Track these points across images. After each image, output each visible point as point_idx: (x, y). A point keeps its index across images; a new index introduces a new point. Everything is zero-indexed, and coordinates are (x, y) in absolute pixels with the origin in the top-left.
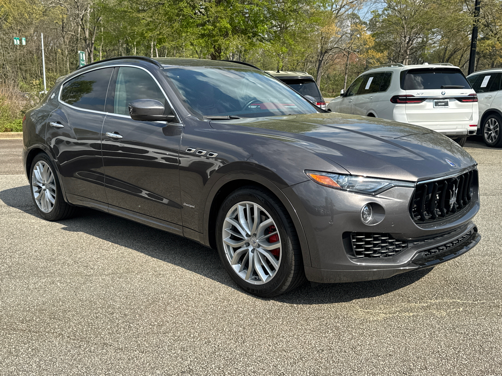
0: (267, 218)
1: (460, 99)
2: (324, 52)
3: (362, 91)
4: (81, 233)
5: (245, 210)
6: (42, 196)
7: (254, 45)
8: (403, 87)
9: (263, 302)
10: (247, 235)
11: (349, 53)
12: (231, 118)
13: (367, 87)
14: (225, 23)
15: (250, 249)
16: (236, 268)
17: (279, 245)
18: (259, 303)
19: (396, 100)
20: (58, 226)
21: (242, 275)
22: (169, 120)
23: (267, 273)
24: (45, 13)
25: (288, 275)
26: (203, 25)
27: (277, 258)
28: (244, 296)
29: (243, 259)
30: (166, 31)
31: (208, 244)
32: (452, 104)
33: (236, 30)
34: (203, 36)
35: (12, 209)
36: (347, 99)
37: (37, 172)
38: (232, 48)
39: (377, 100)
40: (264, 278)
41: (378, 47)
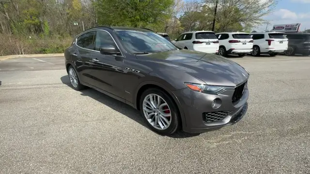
0: (164, 102)
1: (214, 42)
2: (167, 27)
3: (182, 39)
4: (87, 97)
5: (153, 97)
6: (73, 81)
7: (147, 24)
8: (196, 38)
9: (162, 137)
10: (154, 108)
11: (173, 28)
12: (145, 53)
13: (184, 38)
14: (138, 17)
15: (156, 114)
16: (149, 120)
17: (170, 115)
18: (161, 137)
19: (194, 42)
20: (80, 93)
21: (152, 124)
22: (118, 54)
23: (163, 125)
24: (83, 15)
25: (174, 129)
26: (131, 17)
27: (169, 120)
28: (153, 133)
29: (153, 117)
30: (119, 20)
31: (136, 108)
32: (212, 44)
33: (141, 20)
34: (131, 21)
35: (65, 85)
36: (177, 42)
37: (71, 72)
38: (140, 25)
39: (187, 43)
40: (162, 127)
41: (182, 26)
